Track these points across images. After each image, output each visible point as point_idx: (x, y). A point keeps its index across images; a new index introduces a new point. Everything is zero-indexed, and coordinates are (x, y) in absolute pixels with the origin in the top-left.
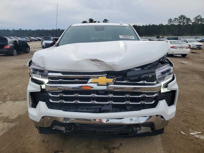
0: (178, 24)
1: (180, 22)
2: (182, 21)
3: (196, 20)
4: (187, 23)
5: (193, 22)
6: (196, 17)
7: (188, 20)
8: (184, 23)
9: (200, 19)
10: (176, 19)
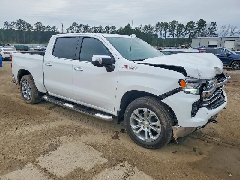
0: (17, 29)
1: (19, 27)
2: (23, 27)
3: (37, 26)
4: (28, 29)
5: (35, 28)
6: (37, 24)
7: (29, 25)
8: (24, 29)
9: (41, 25)
10: (14, 23)
